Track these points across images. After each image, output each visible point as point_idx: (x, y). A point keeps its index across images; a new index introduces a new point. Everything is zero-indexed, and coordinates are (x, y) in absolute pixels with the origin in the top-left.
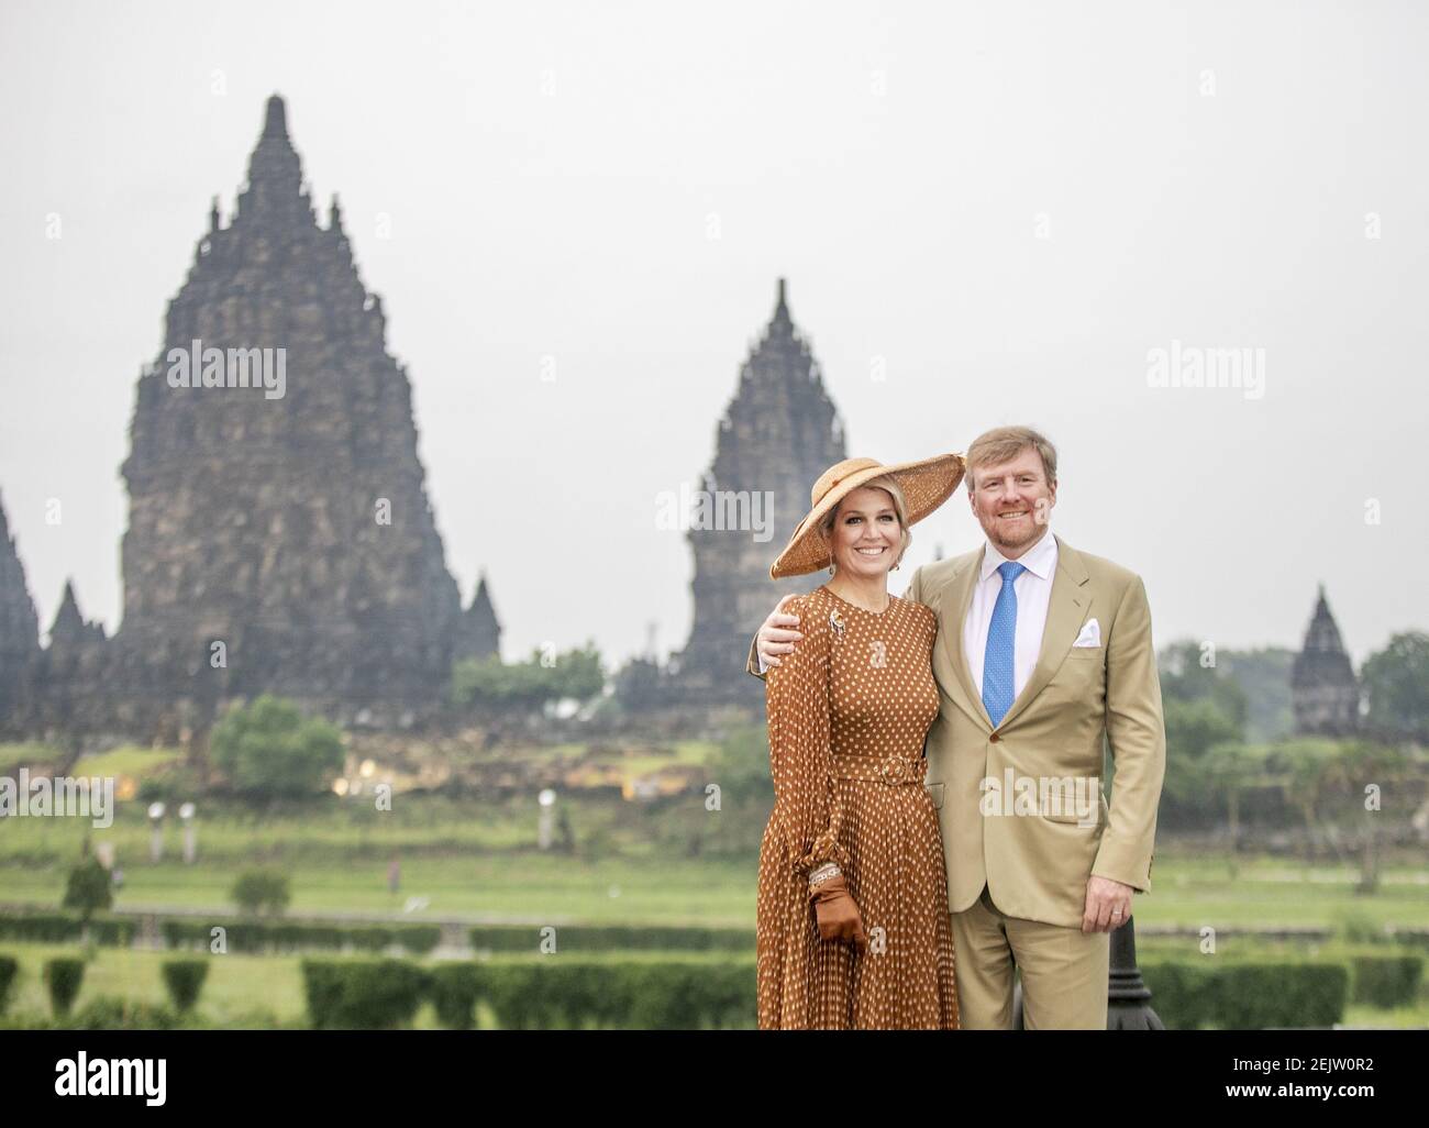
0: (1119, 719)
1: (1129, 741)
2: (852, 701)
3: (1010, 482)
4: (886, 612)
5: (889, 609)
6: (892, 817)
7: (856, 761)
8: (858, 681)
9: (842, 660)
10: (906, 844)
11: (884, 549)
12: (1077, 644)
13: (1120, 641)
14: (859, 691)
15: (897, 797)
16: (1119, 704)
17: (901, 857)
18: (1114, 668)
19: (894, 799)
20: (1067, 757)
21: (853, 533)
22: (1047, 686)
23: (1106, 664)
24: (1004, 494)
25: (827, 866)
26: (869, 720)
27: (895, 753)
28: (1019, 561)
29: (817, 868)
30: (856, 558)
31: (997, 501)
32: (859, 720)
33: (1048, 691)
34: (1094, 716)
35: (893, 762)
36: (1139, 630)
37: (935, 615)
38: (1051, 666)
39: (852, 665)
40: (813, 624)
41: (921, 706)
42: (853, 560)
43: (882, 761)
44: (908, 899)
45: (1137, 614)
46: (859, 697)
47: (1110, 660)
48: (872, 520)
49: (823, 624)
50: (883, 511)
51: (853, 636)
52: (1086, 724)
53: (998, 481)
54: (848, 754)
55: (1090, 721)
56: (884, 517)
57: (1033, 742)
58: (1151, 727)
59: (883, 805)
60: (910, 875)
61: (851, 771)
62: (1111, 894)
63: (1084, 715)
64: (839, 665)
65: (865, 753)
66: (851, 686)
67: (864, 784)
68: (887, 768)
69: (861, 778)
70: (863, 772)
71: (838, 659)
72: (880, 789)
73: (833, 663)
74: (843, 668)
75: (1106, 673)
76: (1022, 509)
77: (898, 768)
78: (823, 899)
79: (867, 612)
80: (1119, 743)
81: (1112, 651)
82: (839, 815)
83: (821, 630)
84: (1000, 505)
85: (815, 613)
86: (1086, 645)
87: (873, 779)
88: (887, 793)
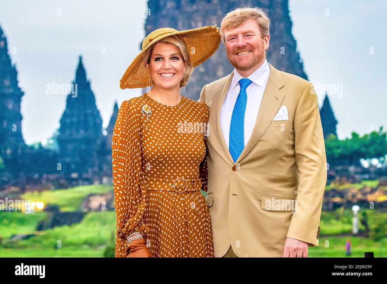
0: (301, 157)
1: (305, 168)
2: (153, 150)
3: (240, 37)
4: (177, 106)
5: (179, 104)
6: (178, 209)
7: (159, 181)
8: (156, 140)
9: (148, 130)
10: (186, 223)
11: (174, 74)
12: (275, 119)
13: (300, 117)
14: (156, 144)
15: (181, 199)
16: (300, 150)
17: (183, 229)
18: (297, 131)
19: (179, 200)
20: (272, 177)
21: (157, 66)
22: (260, 141)
23: (293, 129)
24: (238, 43)
25: (134, 233)
26: (162, 159)
27: (181, 176)
28: (248, 78)
29: (129, 235)
30: (160, 78)
31: (234, 46)
32: (157, 159)
33: (260, 144)
34: (288, 156)
35: (179, 181)
36: (310, 110)
37: (208, 108)
38: (261, 130)
39: (154, 132)
40: (132, 112)
41: (193, 153)
42: (158, 80)
43: (173, 181)
44: (187, 251)
45: (309, 103)
46: (156, 147)
47: (295, 127)
48: (167, 59)
49: (138, 112)
50: (174, 54)
51: (155, 118)
52: (283, 161)
53: (235, 37)
54: (154, 177)
55: (285, 159)
56: (173, 58)
57: (253, 170)
58: (318, 161)
59: (174, 203)
60: (188, 238)
61: (157, 186)
62: (295, 246)
63: (281, 155)
64: (146, 132)
65: (163, 177)
66: (152, 142)
67: (163, 193)
68: (176, 184)
69: (162, 189)
70: (163, 186)
71: (146, 129)
72: (172, 195)
73: (143, 131)
74: (149, 133)
75: (294, 133)
76: (248, 49)
77: (182, 184)
78: (132, 250)
79: (165, 106)
80: (300, 169)
81: (295, 123)
82: (143, 209)
83: (137, 115)
84: (236, 49)
85: (134, 106)
86: (280, 119)
87: (168, 190)
88: (176, 197)
